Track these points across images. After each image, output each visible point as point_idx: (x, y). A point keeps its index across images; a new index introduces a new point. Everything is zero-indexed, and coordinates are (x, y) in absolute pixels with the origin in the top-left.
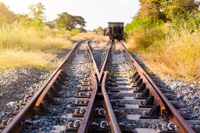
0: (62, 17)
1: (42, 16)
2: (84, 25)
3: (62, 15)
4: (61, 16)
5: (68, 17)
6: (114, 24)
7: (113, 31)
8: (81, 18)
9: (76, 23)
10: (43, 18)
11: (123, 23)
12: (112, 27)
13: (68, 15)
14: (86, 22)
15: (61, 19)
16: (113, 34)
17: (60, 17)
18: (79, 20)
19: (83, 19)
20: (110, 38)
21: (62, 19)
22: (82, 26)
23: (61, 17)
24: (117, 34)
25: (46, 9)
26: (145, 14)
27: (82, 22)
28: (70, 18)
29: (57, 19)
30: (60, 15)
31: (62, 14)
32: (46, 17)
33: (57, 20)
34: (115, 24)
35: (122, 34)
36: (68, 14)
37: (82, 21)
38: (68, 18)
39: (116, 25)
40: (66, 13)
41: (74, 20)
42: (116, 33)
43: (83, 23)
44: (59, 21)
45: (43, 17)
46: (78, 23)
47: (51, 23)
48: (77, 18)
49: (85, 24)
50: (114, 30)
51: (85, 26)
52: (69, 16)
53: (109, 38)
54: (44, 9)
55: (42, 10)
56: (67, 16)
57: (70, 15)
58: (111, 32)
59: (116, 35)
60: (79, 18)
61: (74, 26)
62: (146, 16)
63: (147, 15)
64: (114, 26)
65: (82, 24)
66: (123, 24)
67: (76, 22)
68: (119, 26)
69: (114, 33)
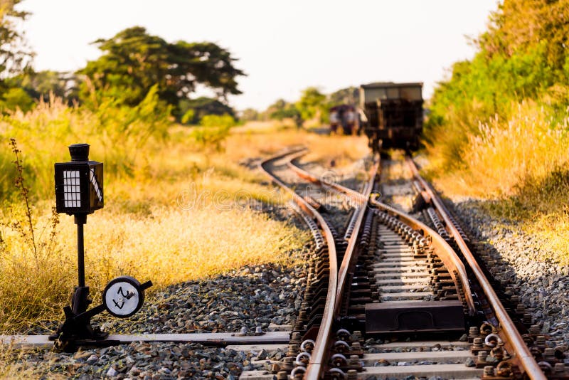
0: (120, 51)
1: (11, 54)
2: (232, 88)
3: (119, 41)
4: (115, 48)
5: (151, 52)
6: (383, 91)
7: (381, 119)
8: (214, 50)
9: (191, 77)
10: (19, 61)
11: (418, 86)
12: (379, 104)
13: (151, 40)
14: (240, 72)
15: (113, 65)
16: (381, 127)
17: (107, 53)
18: (204, 64)
19: (226, 57)
20: (373, 146)
21: (119, 64)
22: (225, 92)
23: (116, 53)
24: (397, 129)
25: (31, 14)
26: (527, 24)
27: (222, 70)
28: (164, 57)
29: (94, 63)
30: (111, 41)
31: (118, 36)
32: (32, 55)
33: (95, 70)
34: (390, 91)
35: (418, 126)
36: (152, 38)
37: (221, 64)
38: (154, 58)
39: (394, 95)
40: (138, 32)
41: (180, 64)
42: (394, 125)
43: (225, 75)
44: (107, 71)
45: (17, 57)
46: (200, 80)
47: (40, 82)
48: (197, 53)
49: (236, 84)
50: (386, 115)
51: (236, 92)
52: (157, 46)
53: (370, 145)
54: (22, 15)
55: (12, 19)
56: (144, 48)
57: (162, 42)
58: (373, 121)
59: (394, 133)
60: (207, 54)
61: (180, 94)
62: (532, 33)
63: (535, 30)
64: (384, 97)
65: (224, 80)
66: (418, 89)
67: (194, 74)
68: (403, 97)
69: (388, 125)
